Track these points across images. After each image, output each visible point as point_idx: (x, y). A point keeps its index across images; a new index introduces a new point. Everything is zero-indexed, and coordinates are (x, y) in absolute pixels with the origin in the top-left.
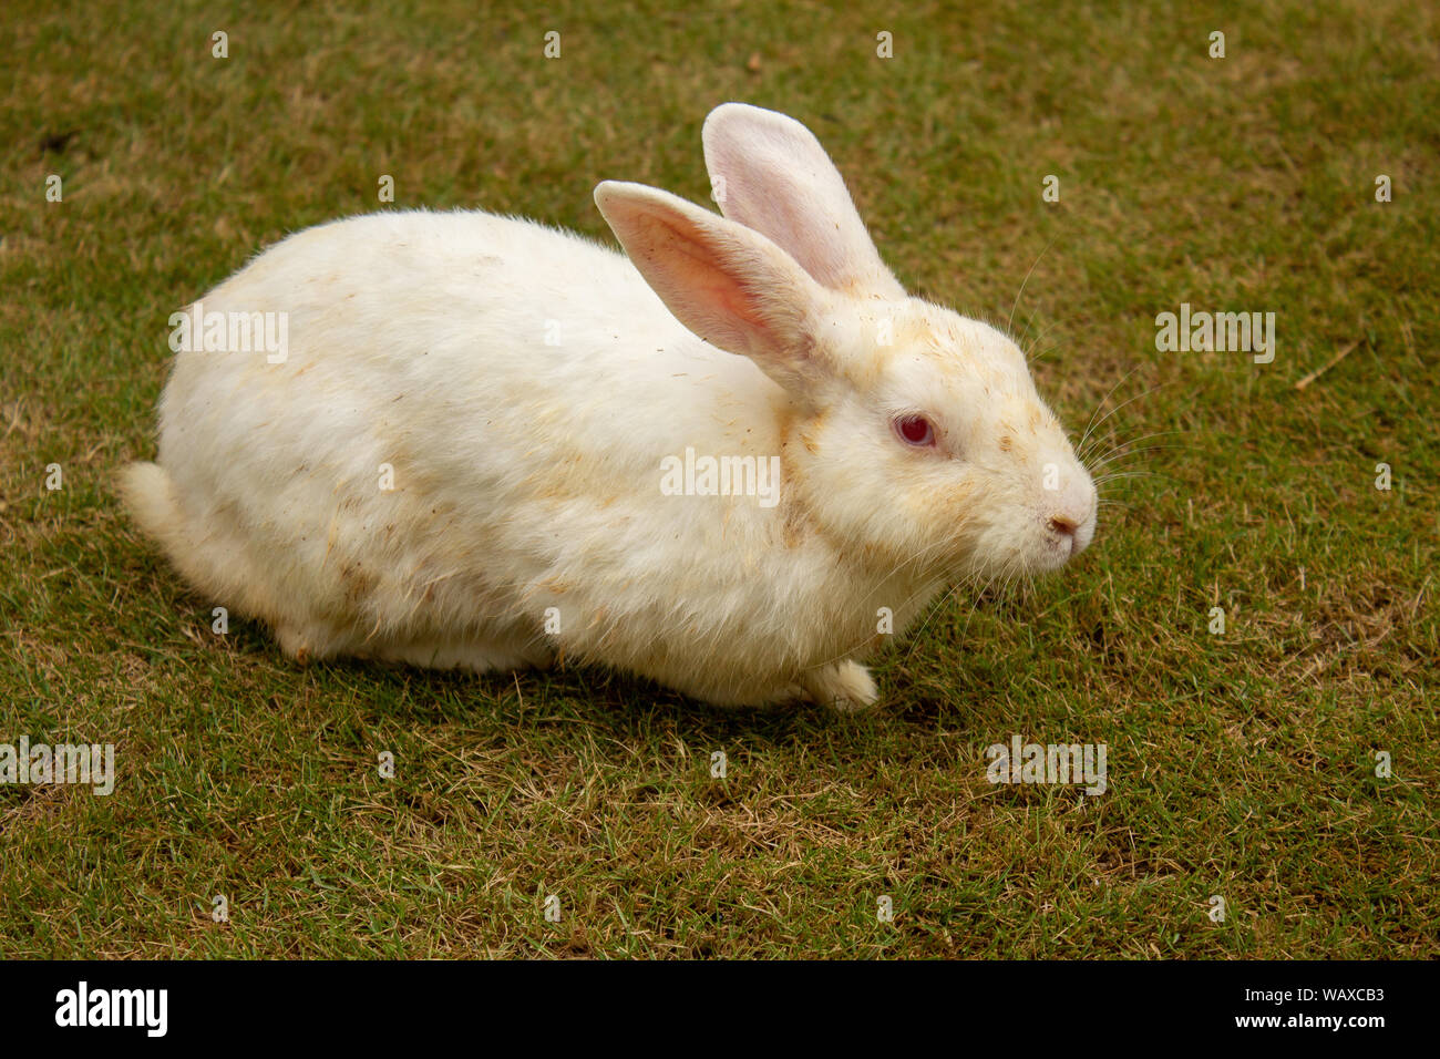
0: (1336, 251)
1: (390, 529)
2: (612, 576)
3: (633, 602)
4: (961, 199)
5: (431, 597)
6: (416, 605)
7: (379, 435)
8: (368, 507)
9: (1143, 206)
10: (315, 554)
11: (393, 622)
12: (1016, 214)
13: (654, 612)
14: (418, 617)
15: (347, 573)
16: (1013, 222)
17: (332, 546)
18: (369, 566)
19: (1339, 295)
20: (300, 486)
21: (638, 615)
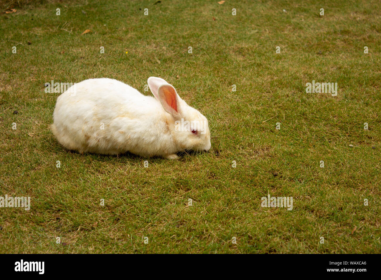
0: (276, 104)
1: (92, 127)
2: (132, 131)
3: (136, 136)
4: (210, 96)
5: (99, 141)
6: (96, 142)
7: (93, 110)
8: (88, 123)
9: (243, 98)
10: (81, 133)
11: (92, 145)
12: (220, 98)
13: (139, 138)
14: (96, 144)
15: (86, 136)
16: (219, 99)
17: (83, 131)
18: (89, 134)
19: (274, 110)
20: (78, 121)
21: (135, 139)
